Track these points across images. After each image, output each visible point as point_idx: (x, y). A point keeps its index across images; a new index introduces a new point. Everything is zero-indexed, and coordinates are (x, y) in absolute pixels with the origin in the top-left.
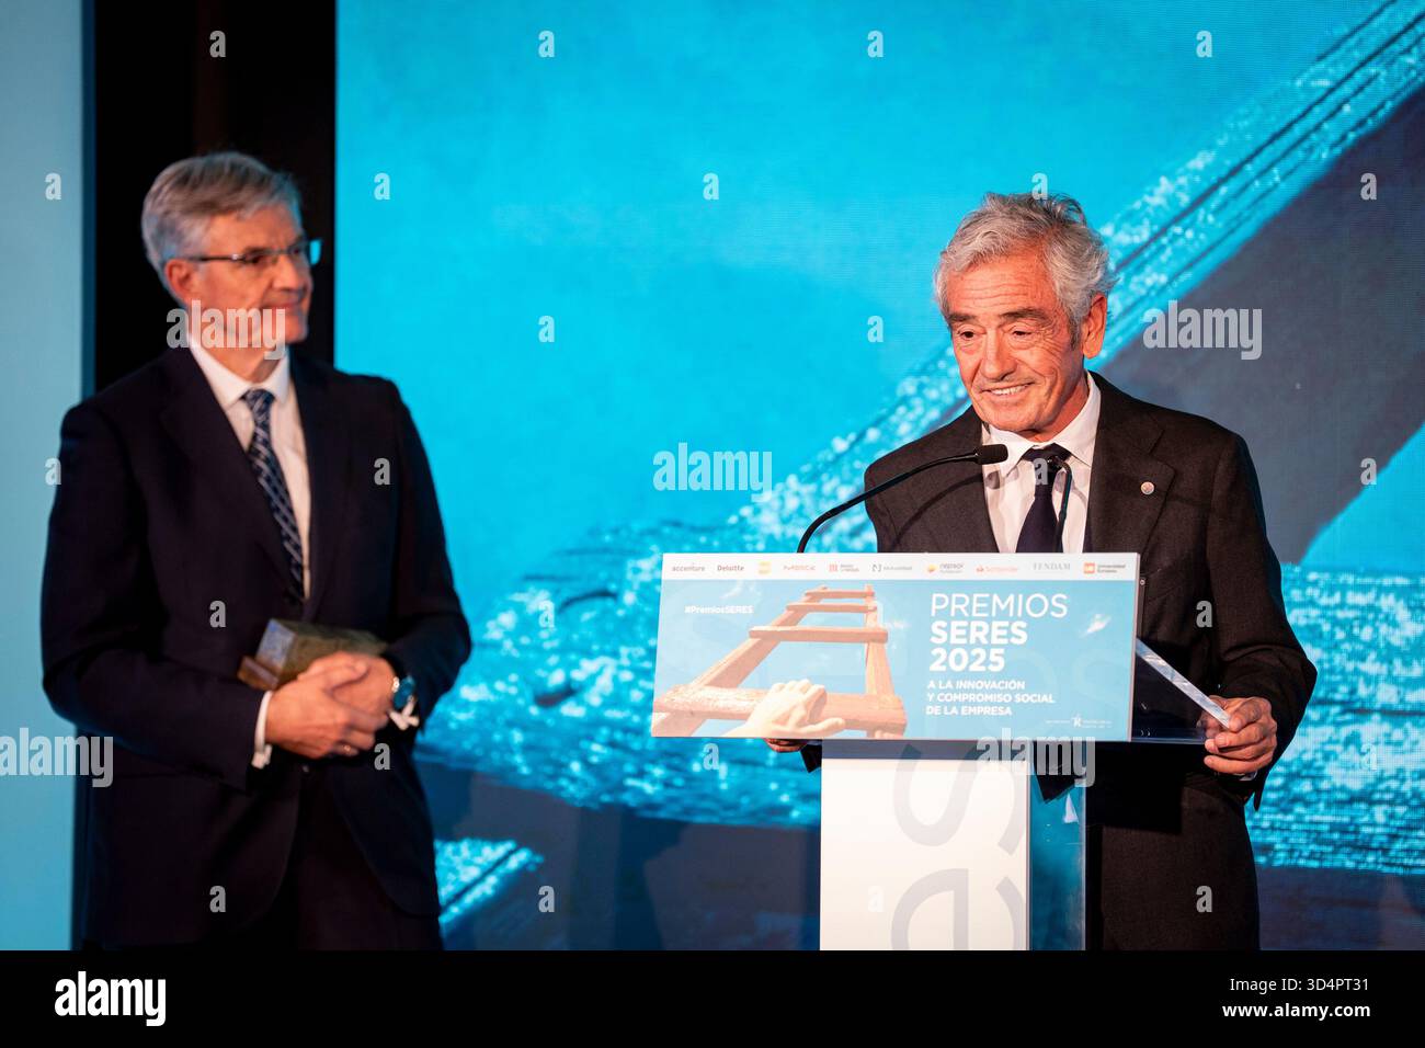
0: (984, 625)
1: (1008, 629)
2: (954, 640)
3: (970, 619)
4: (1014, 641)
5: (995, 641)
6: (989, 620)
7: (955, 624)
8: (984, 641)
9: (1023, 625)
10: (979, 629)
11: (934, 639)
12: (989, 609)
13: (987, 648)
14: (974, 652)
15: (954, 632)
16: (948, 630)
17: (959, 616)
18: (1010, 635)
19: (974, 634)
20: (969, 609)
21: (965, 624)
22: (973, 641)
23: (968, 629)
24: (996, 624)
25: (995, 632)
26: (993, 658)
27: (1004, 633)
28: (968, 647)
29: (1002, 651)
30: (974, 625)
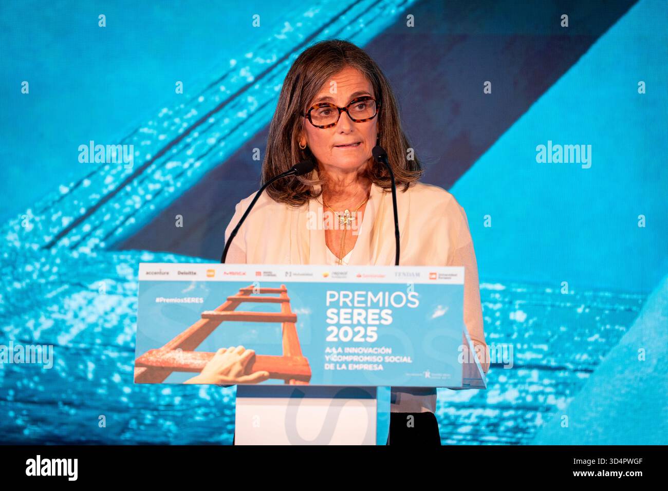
0: (363, 312)
1: (379, 314)
2: (342, 321)
3: (353, 308)
4: (383, 322)
5: (370, 322)
6: (366, 309)
7: (343, 311)
8: (363, 322)
9: (390, 312)
10: (359, 314)
11: (329, 321)
12: (365, 302)
13: (365, 326)
14: (356, 329)
15: (342, 316)
16: (338, 314)
17: (345, 306)
18: (380, 318)
19: (356, 318)
20: (352, 301)
21: (349, 311)
22: (355, 322)
23: (352, 314)
24: (370, 311)
25: (370, 317)
26: (369, 333)
27: (377, 317)
28: (352, 326)
29: (375, 329)
30: (356, 311)
